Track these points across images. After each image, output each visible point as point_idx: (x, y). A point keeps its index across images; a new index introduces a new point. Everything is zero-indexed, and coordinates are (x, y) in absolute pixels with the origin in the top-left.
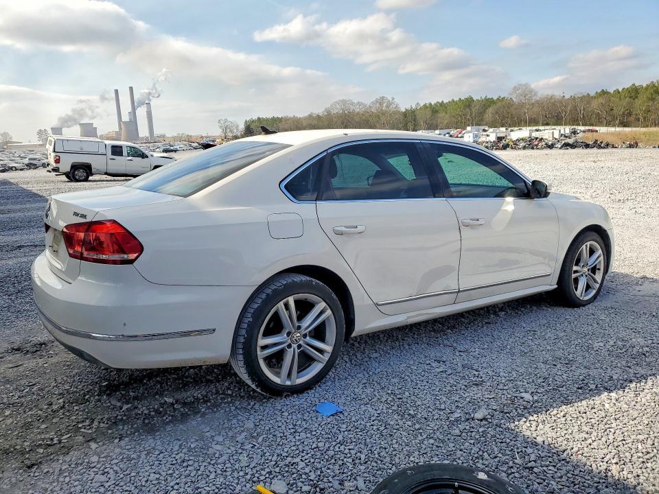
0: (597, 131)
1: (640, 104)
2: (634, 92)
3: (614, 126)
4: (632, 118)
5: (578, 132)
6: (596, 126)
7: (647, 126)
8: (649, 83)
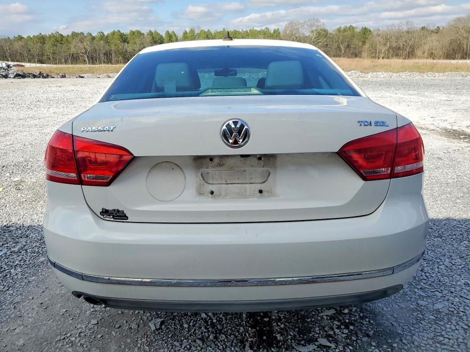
0: (23, 66)
1: (48, 48)
2: (42, 39)
3: (35, 62)
4: (45, 57)
5: (11, 66)
6: (21, 62)
7: (56, 64)
8: (50, 33)
